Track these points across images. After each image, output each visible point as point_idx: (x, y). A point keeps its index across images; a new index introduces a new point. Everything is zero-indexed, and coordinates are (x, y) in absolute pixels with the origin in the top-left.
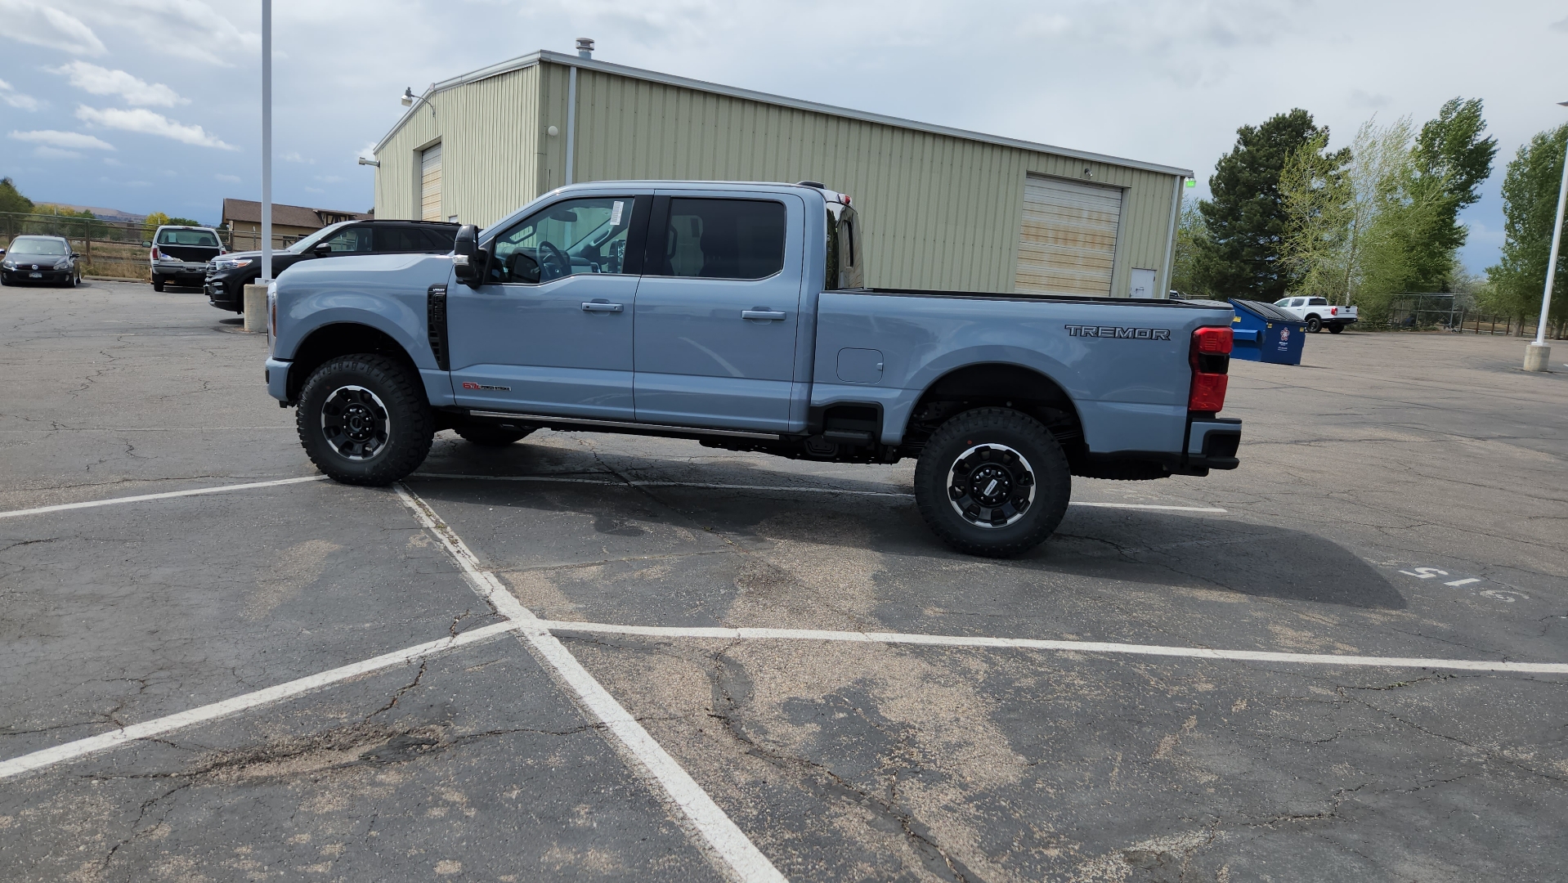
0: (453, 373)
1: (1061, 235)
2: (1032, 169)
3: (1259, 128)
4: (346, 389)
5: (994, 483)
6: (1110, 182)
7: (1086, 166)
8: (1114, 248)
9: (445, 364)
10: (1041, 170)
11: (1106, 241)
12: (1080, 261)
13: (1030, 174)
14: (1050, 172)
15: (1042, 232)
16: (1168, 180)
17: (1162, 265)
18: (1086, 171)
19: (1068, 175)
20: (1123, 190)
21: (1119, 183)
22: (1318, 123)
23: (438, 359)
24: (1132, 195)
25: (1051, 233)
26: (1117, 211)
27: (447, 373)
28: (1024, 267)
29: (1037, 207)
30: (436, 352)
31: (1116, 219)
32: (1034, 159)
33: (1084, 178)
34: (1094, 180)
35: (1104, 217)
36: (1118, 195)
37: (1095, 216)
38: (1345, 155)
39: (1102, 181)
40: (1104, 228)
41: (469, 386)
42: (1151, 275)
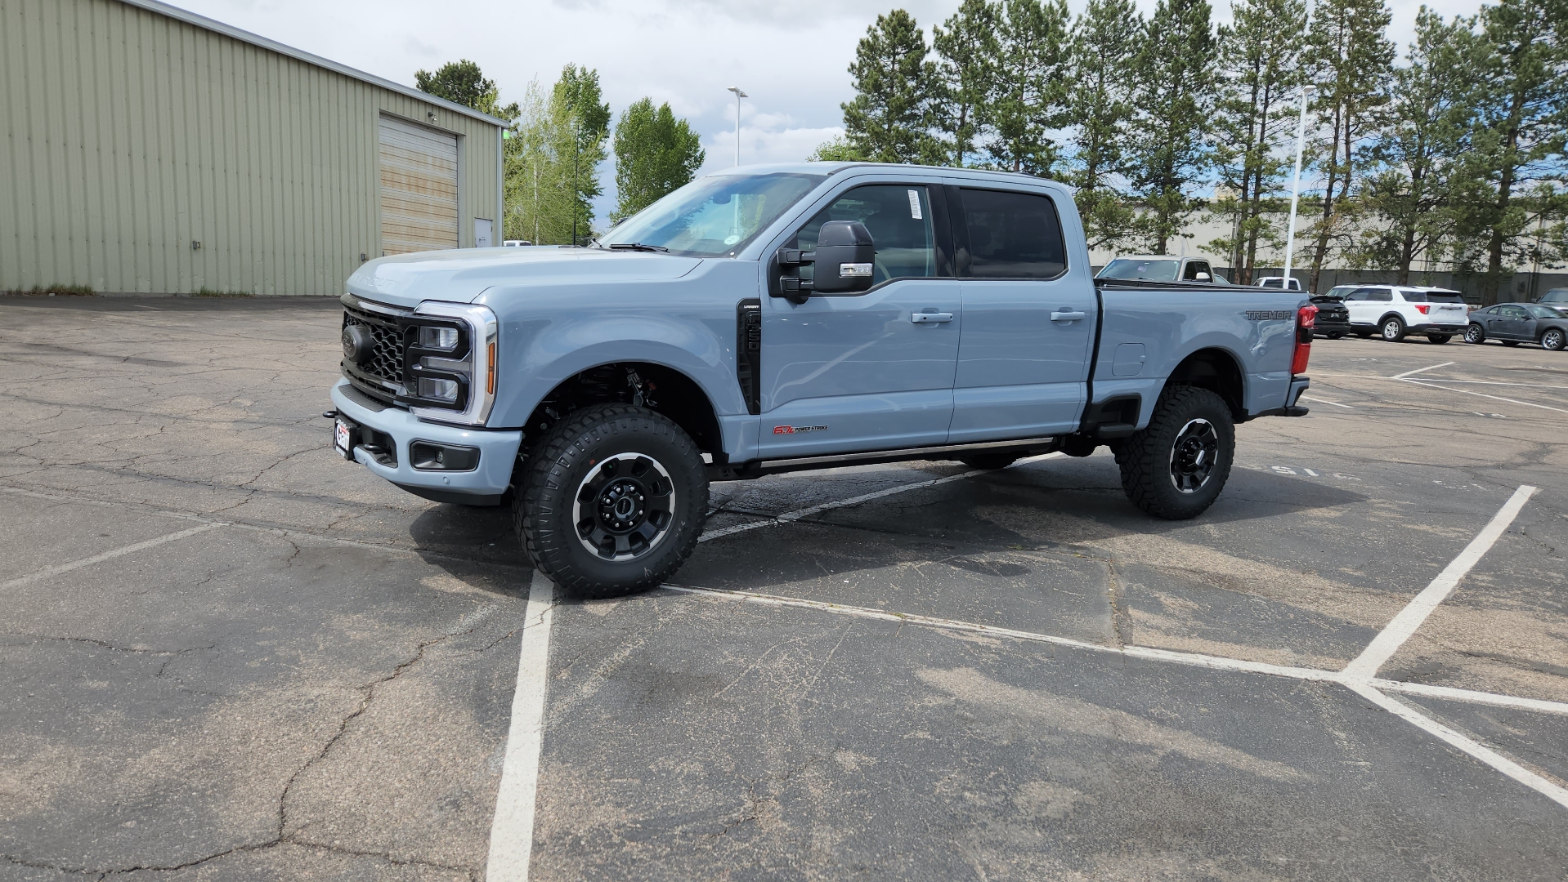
0: (763, 416)
1: (413, 181)
2: (384, 108)
3: (435, 75)
4: (616, 459)
5: (1202, 453)
6: (449, 128)
7: (429, 110)
8: (456, 197)
9: (754, 408)
10: (392, 110)
11: (450, 189)
12: (431, 210)
13: (383, 114)
14: (399, 113)
15: (396, 178)
16: (492, 130)
17: (496, 215)
18: (430, 115)
19: (414, 117)
20: (457, 136)
21: (456, 130)
22: (486, 75)
23: (747, 399)
24: (467, 142)
25: (404, 180)
26: (453, 158)
27: (756, 418)
28: (387, 215)
29: (389, 150)
30: (744, 389)
31: (454, 166)
32: (384, 96)
33: (428, 122)
34: (436, 124)
35: (445, 164)
36: (452, 142)
37: (438, 163)
38: (514, 108)
39: (442, 126)
40: (447, 176)
41: (779, 431)
42: (488, 224)
